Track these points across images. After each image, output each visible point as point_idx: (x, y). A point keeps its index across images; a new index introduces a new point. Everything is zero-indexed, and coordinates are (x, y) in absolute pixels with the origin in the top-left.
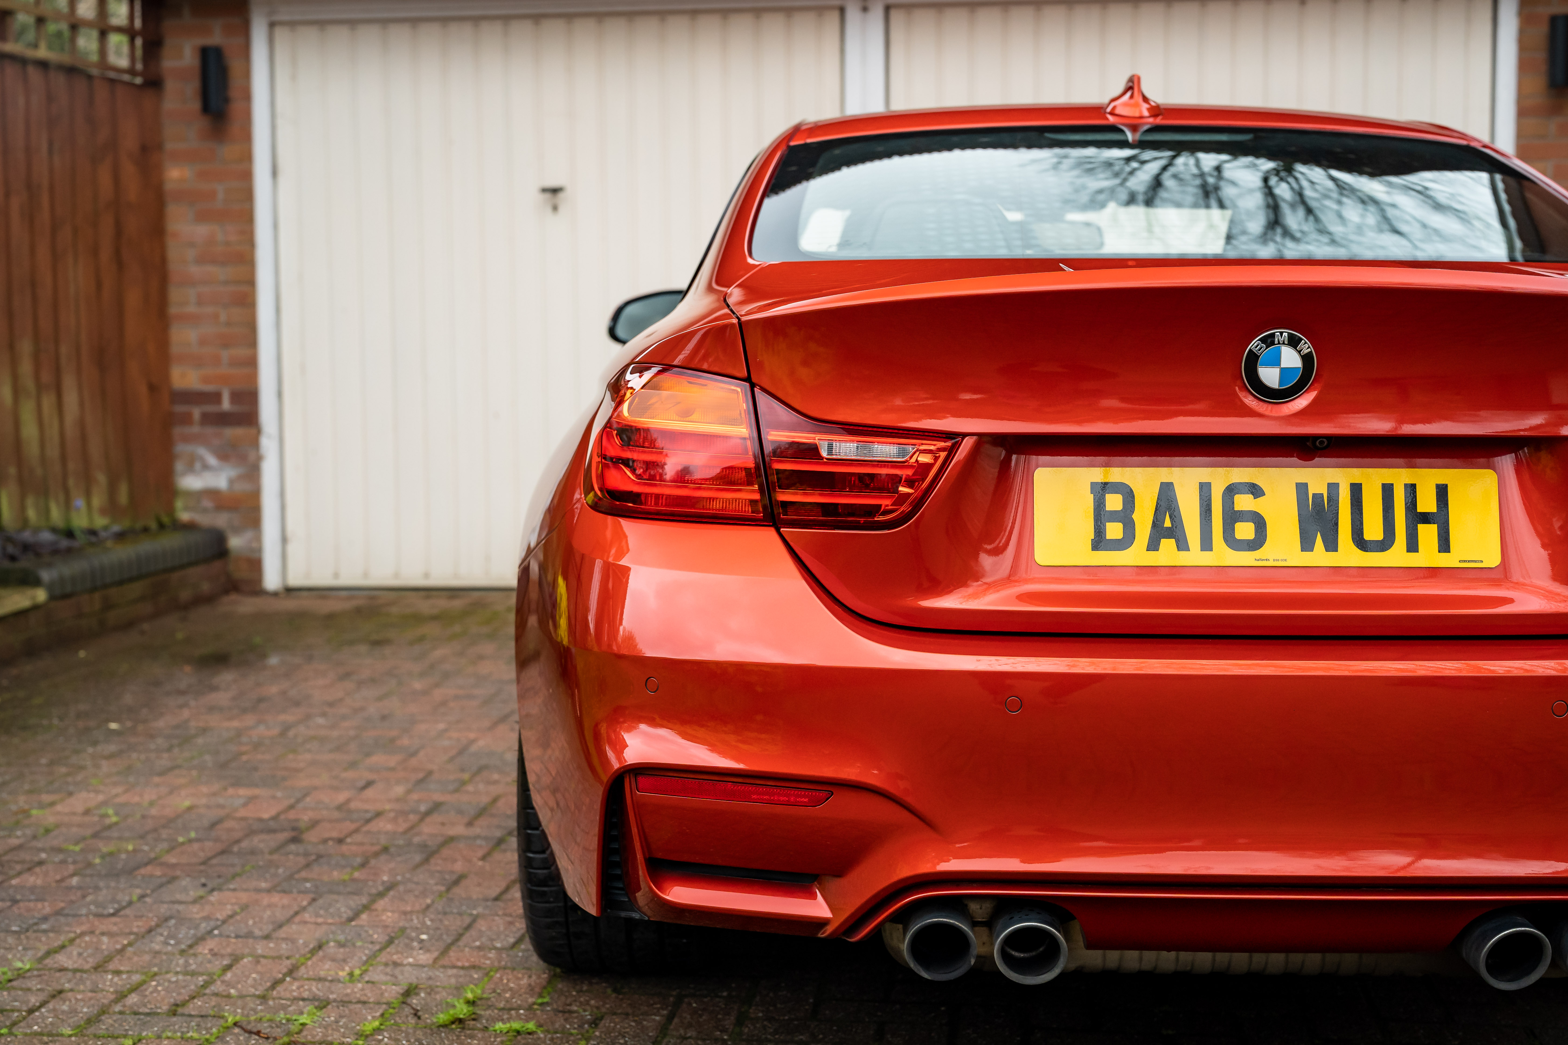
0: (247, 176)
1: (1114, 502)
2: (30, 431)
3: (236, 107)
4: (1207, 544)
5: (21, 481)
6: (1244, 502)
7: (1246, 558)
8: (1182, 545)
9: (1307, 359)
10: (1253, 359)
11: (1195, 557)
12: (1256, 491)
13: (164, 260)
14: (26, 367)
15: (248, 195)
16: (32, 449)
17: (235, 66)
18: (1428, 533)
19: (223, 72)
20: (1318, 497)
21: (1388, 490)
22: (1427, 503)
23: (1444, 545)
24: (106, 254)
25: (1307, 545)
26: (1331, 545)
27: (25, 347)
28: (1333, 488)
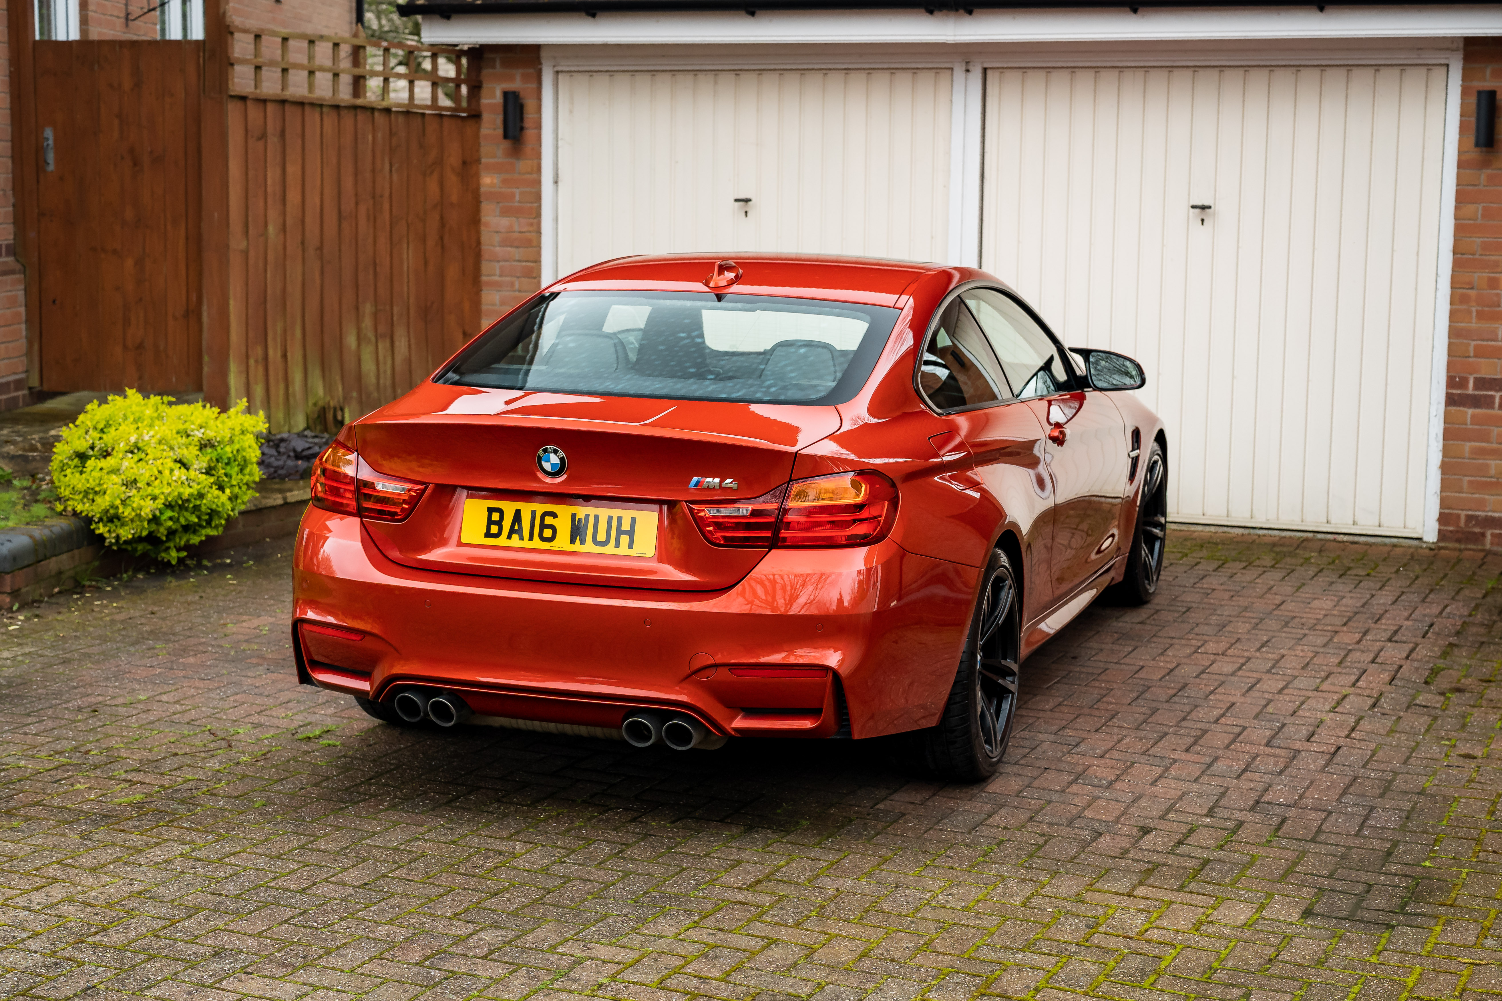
0: (537, 183)
1: (496, 516)
2: (368, 366)
3: (529, 133)
4: (531, 538)
5: (360, 402)
6: (548, 520)
7: (546, 546)
8: (521, 538)
9: (562, 460)
10: (540, 458)
11: (526, 544)
12: (555, 515)
13: (478, 243)
14: (367, 323)
15: (538, 197)
16: (370, 379)
17: (529, 104)
18: (625, 539)
19: (520, 109)
20: (580, 520)
21: (610, 518)
22: (626, 526)
23: (631, 546)
24: (432, 241)
25: (572, 542)
26: (583, 542)
27: (368, 308)
28: (587, 516)
